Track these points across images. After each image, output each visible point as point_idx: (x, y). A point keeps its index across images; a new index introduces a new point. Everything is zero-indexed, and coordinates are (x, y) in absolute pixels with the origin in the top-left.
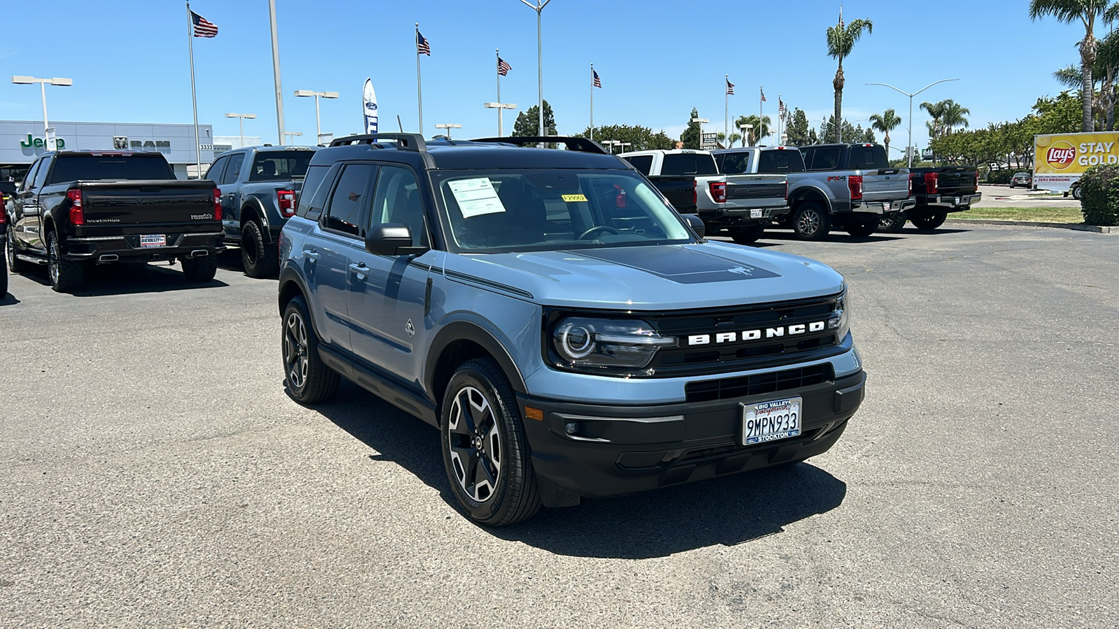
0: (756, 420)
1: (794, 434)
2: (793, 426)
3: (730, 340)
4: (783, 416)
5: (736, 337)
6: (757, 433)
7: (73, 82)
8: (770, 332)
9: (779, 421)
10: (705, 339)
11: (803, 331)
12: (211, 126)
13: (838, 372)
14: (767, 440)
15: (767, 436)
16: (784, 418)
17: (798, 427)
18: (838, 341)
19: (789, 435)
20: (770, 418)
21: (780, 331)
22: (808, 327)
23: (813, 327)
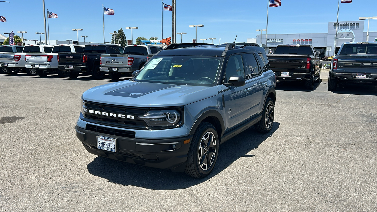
0: (101, 142)
1: (113, 151)
2: (114, 148)
3: (99, 114)
5: (101, 113)
6: (102, 146)
8: (111, 115)
10: (93, 112)
11: (124, 117)
13: (136, 136)
14: (104, 149)
15: (105, 148)
16: (110, 144)
17: (116, 149)
18: (148, 126)
19: (112, 151)
20: (106, 143)
21: (115, 115)
22: (126, 116)
23: (128, 117)
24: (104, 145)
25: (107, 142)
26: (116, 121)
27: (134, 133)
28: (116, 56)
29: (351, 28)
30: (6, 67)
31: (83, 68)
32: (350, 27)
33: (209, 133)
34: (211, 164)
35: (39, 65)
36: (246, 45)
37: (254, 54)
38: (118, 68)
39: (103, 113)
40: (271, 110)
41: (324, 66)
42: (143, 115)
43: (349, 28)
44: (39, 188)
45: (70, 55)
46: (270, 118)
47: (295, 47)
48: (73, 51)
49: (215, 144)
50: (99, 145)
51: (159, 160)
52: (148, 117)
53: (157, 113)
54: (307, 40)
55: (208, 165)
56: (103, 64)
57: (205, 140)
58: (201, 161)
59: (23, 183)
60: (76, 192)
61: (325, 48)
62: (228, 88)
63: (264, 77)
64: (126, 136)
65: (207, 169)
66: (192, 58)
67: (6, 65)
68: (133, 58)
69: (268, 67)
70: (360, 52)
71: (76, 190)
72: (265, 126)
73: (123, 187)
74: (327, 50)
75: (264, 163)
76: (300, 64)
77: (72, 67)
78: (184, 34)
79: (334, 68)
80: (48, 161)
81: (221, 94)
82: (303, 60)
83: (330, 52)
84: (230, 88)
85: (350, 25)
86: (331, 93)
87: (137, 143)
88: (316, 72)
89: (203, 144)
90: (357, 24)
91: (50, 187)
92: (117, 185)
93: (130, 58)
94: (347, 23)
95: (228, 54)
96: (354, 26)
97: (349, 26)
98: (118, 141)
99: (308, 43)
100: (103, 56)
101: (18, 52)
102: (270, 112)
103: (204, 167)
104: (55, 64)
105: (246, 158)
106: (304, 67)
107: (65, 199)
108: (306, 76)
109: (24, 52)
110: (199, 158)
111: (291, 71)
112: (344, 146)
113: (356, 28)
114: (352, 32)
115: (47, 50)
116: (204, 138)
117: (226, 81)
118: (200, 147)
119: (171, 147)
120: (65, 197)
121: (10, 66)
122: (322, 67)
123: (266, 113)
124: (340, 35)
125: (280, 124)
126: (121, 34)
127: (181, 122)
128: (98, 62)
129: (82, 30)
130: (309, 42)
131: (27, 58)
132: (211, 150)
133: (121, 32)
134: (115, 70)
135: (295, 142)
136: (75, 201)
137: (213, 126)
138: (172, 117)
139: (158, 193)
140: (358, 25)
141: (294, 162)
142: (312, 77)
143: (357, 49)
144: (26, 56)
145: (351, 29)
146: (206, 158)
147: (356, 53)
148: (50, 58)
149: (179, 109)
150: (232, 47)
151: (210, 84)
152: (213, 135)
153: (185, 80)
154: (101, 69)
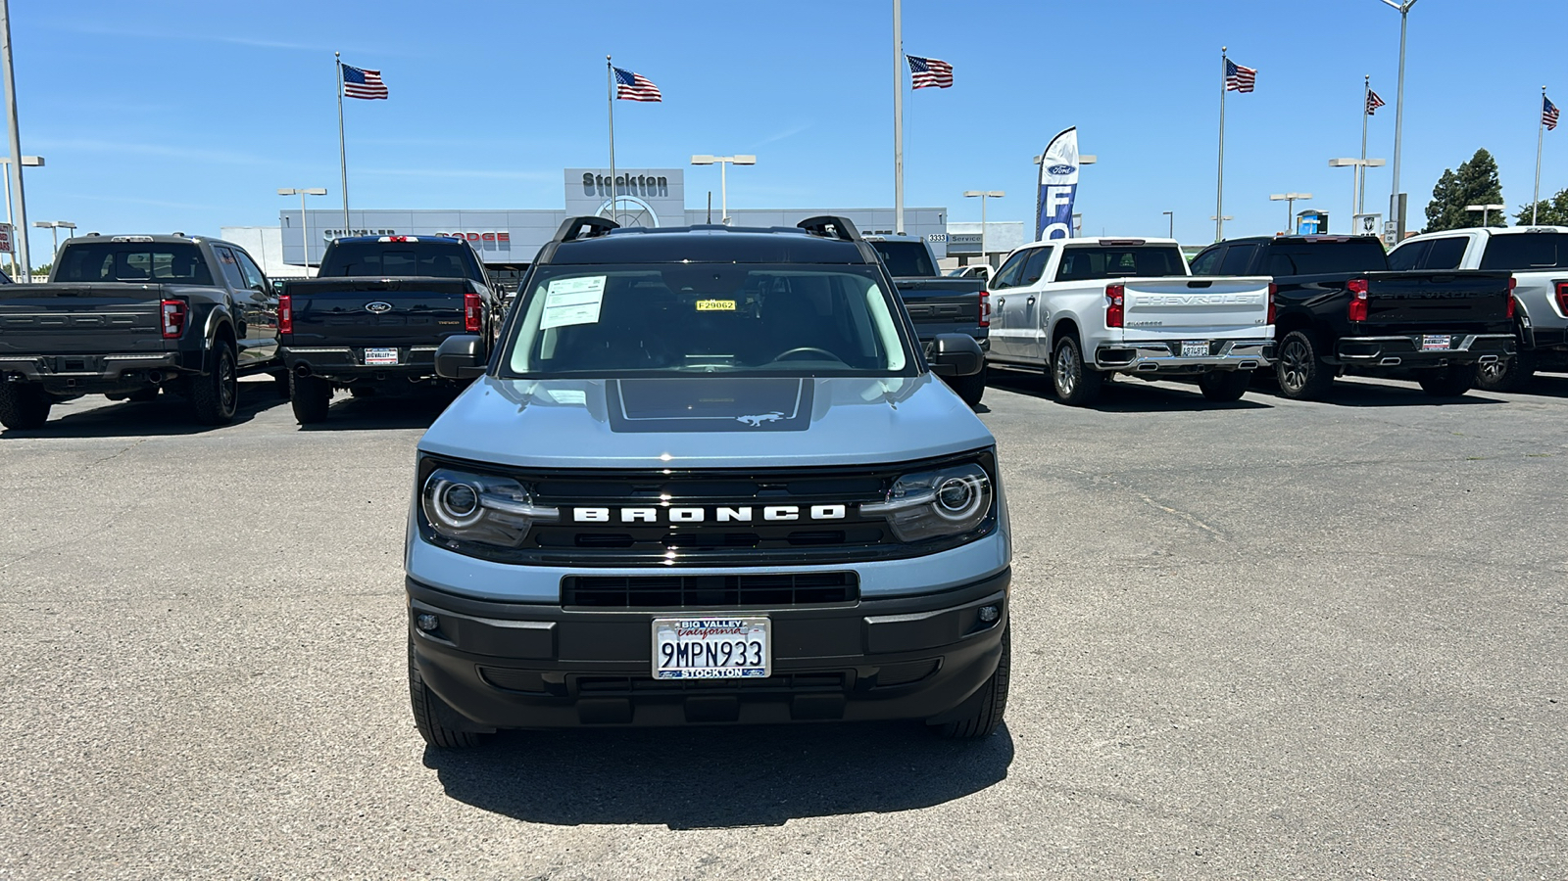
0: (678, 645)
1: (754, 674)
2: (756, 661)
3: (645, 520)
4: (733, 644)
5: (656, 515)
6: (683, 663)
7: (757, 160)
8: (724, 513)
9: (727, 650)
10: (602, 514)
11: (796, 517)
12: (945, 209)
13: (865, 587)
14: (700, 676)
15: (700, 669)
16: (734, 648)
17: (766, 664)
18: (898, 543)
19: (744, 674)
20: (708, 644)
21: (745, 514)
22: (805, 512)
23: (817, 511)
24: (694, 655)
25: (711, 640)
27: (854, 576)
29: (643, 194)
32: (639, 191)
39: (676, 514)
42: (881, 498)
43: (635, 195)
50: (663, 660)
54: (491, 236)
85: (637, 182)
87: (870, 620)
90: (663, 181)
94: (627, 175)
96: (651, 188)
97: (636, 185)
99: (497, 248)
113: (660, 195)
114: (649, 209)
130: (502, 243)
140: (665, 184)
145: (644, 198)
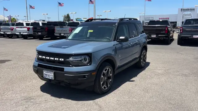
5: (45, 58)
8: (51, 58)
10: (41, 57)
13: (65, 70)
15: (47, 77)
16: (50, 75)
17: (53, 78)
18: (71, 65)
19: (51, 79)
21: (53, 59)
22: (59, 59)
23: (60, 59)
24: (47, 75)
26: (54, 62)
27: (63, 69)
28: (63, 27)
30: (6, 34)
31: (46, 34)
33: (107, 68)
34: (109, 86)
35: (23, 32)
36: (130, 19)
37: (134, 24)
38: (64, 34)
39: (47, 58)
40: (145, 55)
41: (176, 32)
42: (68, 59)
44: (11, 100)
45: (39, 27)
46: (144, 60)
47: (159, 21)
48: (41, 25)
49: (111, 75)
51: (78, 84)
52: (72, 60)
53: (76, 57)
55: (107, 87)
56: (56, 32)
57: (105, 72)
58: (103, 84)
59: (3, 96)
60: (32, 102)
61: (176, 22)
62: (119, 43)
63: (141, 37)
64: (59, 70)
65: (106, 89)
66: (99, 27)
67: (6, 33)
68: (72, 28)
69: (143, 32)
70: (195, 23)
71: (32, 101)
72: (141, 64)
73: (58, 99)
74: (177, 23)
75: (139, 85)
76: (162, 30)
77: (40, 34)
78: (100, 15)
79: (181, 32)
80: (19, 84)
81: (115, 46)
82: (164, 28)
83: (179, 24)
84: (120, 43)
86: (179, 46)
87: (65, 75)
88: (171, 35)
89: (104, 75)
91: (18, 99)
92: (55, 98)
93: (70, 28)
95: (119, 24)
98: (54, 73)
100: (56, 27)
101: (12, 26)
102: (144, 56)
103: (105, 88)
104: (31, 32)
105: (129, 82)
106: (164, 32)
107: (25, 106)
108: (165, 37)
109: (16, 26)
110: (102, 83)
111: (157, 34)
112: (186, 76)
115: (28, 24)
116: (104, 71)
117: (117, 39)
118: (102, 76)
119: (84, 77)
120: (25, 105)
121: (8, 33)
122: (175, 32)
123: (142, 57)
124: (184, 15)
125: (150, 63)
126: (68, 16)
127: (90, 62)
128: (53, 31)
129: (47, 14)
130: (168, 19)
131: (17, 29)
132: (109, 78)
133: (68, 15)
134: (62, 34)
135: (158, 73)
136: (30, 107)
137: (110, 65)
138: (85, 60)
139: (77, 103)
141: (157, 84)
142: (169, 38)
143: (194, 22)
144: (16, 28)
145: (190, 12)
146: (106, 83)
147: (193, 24)
148: (29, 29)
149: (89, 55)
150: (122, 20)
151: (109, 41)
152: (110, 70)
153: (95, 39)
154: (55, 34)
